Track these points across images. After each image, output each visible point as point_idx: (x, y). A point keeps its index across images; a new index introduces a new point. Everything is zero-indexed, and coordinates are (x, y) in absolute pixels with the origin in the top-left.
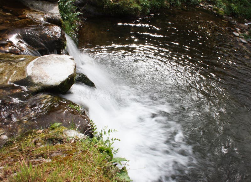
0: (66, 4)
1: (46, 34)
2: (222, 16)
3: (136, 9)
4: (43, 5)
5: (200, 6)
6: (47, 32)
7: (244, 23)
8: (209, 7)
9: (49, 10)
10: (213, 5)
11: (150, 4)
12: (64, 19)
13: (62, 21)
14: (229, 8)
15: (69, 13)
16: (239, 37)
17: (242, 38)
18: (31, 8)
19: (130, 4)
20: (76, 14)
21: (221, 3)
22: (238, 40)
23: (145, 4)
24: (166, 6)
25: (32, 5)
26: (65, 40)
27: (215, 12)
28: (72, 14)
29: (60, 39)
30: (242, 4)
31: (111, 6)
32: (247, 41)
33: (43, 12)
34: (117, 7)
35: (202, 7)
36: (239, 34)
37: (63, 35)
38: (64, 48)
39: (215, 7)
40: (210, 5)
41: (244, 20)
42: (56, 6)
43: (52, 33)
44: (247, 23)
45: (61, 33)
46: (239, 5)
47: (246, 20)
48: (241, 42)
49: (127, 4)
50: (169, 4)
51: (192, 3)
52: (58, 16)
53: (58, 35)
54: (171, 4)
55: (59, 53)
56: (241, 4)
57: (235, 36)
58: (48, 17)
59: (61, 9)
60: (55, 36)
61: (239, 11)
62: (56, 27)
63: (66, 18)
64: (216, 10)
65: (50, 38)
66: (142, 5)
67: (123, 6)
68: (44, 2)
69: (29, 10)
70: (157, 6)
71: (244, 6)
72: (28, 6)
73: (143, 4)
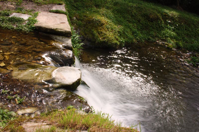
0: (75, 39)
1: (64, 55)
2: (171, 49)
3: (116, 44)
4: (62, 38)
5: (157, 42)
6: (64, 54)
7: (186, 53)
8: (162, 43)
9: (66, 41)
10: (165, 42)
11: (125, 41)
12: (74, 47)
13: (73, 48)
14: (177, 44)
15: (77, 43)
16: (184, 62)
17: (186, 62)
18: (55, 40)
19: (112, 41)
20: (80, 45)
21: (170, 40)
22: (183, 64)
23: (121, 40)
24: (134, 42)
25: (56, 38)
26: (75, 59)
27: (166, 46)
28: (78, 44)
29: (72, 58)
30: (184, 41)
31: (100, 42)
32: (189, 64)
33: (62, 42)
34: (104, 42)
35: (158, 43)
36: (184, 60)
37: (73, 56)
38: (74, 64)
39: (166, 43)
40: (163, 42)
41: (186, 51)
42: (70, 39)
43: (67, 54)
44: (188, 53)
45: (73, 55)
46: (182, 41)
47: (187, 51)
48: (185, 65)
49: (110, 41)
50: (136, 41)
51: (151, 41)
52: (71, 45)
53: (71, 56)
54: (138, 41)
55: (70, 66)
56: (183, 41)
57: (181, 61)
58: (65, 45)
59: (72, 41)
60: (69, 56)
61: (183, 45)
63: (75, 46)
64: (167, 45)
65: (66, 57)
66: (119, 41)
67: (107, 42)
68: (63, 37)
69: (54, 41)
70: (129, 42)
71: (186, 42)
72: (53, 39)
73: (120, 41)
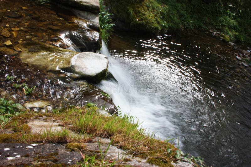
0: (104, 17)
1: (88, 37)
2: (228, 42)
3: (157, 28)
4: (87, 15)
5: (210, 32)
6: (88, 35)
7: (247, 49)
8: (217, 33)
9: (92, 19)
10: (221, 32)
11: (168, 26)
12: (101, 28)
13: (100, 29)
14: (236, 37)
15: (106, 23)
16: (241, 61)
17: (244, 62)
18: (78, 16)
19: (152, 24)
20: (110, 25)
21: (228, 31)
22: (240, 63)
23: (164, 25)
24: (181, 29)
25: (79, 14)
26: (101, 43)
27: (222, 38)
28: (108, 24)
29: (98, 42)
30: (247, 34)
31: (136, 23)
32: (248, 65)
33: (87, 20)
34: (142, 24)
35: (211, 32)
36: (242, 59)
37: (100, 39)
38: (100, 49)
39: (222, 34)
40: (218, 32)
41: (247, 47)
42: (97, 17)
43: (92, 36)
44: (249, 50)
45: (99, 38)
47: (249, 48)
48: (243, 65)
49: (149, 23)
50: (183, 27)
51: (203, 29)
52: (98, 25)
53: (97, 39)
54: (186, 27)
55: (95, 52)
56: (245, 34)
57: (237, 59)
58: (90, 24)
59: (100, 19)
60: (94, 39)
61: (243, 39)
62: (96, 32)
63: (103, 27)
64: (223, 37)
65: (90, 40)
66: (161, 26)
67: (146, 24)
68: (89, 13)
69: (77, 17)
70: (174, 28)
71: (248, 35)
72: (76, 14)
73: (163, 25)
